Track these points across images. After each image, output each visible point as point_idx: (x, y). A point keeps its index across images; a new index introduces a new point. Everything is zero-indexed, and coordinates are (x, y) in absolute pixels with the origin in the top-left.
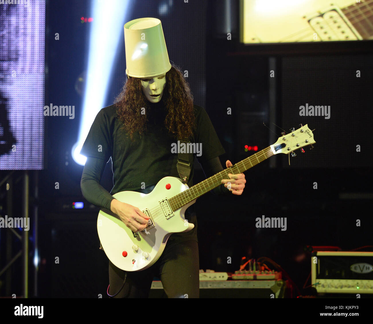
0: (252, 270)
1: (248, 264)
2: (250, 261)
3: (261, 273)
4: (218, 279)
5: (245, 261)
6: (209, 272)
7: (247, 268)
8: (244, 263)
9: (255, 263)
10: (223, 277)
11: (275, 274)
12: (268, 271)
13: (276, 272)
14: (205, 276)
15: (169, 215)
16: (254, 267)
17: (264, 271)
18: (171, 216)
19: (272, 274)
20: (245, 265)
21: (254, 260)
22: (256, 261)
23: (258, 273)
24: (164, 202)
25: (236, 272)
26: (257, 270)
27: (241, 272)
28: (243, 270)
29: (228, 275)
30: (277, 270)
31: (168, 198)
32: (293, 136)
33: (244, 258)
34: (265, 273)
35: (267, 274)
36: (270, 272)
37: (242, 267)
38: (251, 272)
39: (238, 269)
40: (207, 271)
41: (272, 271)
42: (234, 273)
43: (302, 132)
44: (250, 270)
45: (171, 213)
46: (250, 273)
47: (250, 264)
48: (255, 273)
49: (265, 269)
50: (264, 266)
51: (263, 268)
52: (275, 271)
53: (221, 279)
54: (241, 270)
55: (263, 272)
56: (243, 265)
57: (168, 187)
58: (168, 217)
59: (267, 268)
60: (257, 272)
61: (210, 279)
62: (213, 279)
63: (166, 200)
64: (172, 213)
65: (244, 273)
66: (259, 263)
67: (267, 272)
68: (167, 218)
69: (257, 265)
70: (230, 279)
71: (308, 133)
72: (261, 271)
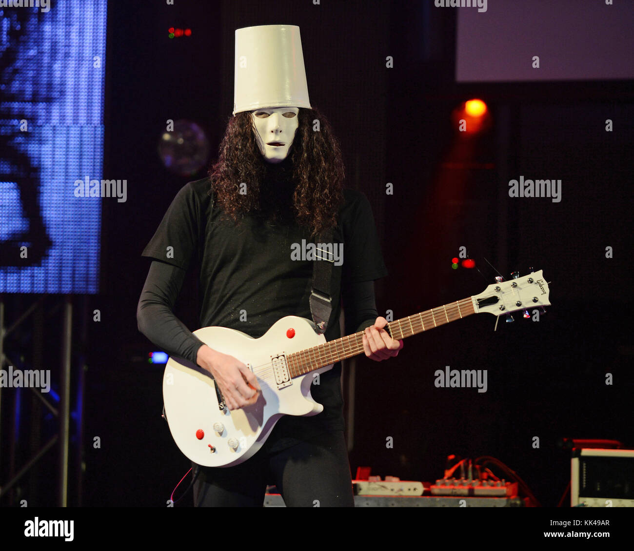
0: (466, 478)
1: (459, 468)
2: (462, 463)
3: (482, 485)
4: (406, 493)
5: (454, 462)
6: (390, 481)
7: (457, 475)
8: (452, 466)
9: (470, 466)
10: (415, 489)
11: (506, 486)
12: (495, 480)
13: (508, 483)
14: (383, 487)
15: (283, 382)
16: (470, 474)
17: (487, 480)
18: (286, 385)
19: (502, 486)
20: (452, 470)
21: (470, 461)
22: (473, 463)
23: (476, 483)
24: (279, 358)
25: (438, 481)
26: (474, 479)
27: (447, 481)
28: (449, 478)
29: (425, 486)
30: (509, 479)
31: (287, 354)
32: (515, 285)
33: (452, 457)
34: (488, 484)
35: (493, 486)
36: (499, 482)
37: (448, 473)
38: (465, 481)
39: (442, 476)
40: (387, 478)
41: (501, 480)
42: (434, 483)
43: (532, 282)
44: (463, 478)
45: (287, 380)
46: (462, 484)
47: (462, 468)
48: (471, 484)
49: (489, 478)
50: (487, 472)
51: (485, 475)
52: (506, 481)
53: (412, 493)
54: (446, 478)
55: (484, 482)
56: (449, 469)
57: (291, 334)
58: (282, 386)
59: (492, 475)
60: (474, 481)
61: (393, 494)
62: (396, 492)
63: (284, 356)
64: (289, 380)
65: (453, 484)
66: (477, 466)
67: (492, 482)
68: (280, 388)
69: (474, 469)
70: (426, 494)
71: (541, 286)
72: (481, 480)
